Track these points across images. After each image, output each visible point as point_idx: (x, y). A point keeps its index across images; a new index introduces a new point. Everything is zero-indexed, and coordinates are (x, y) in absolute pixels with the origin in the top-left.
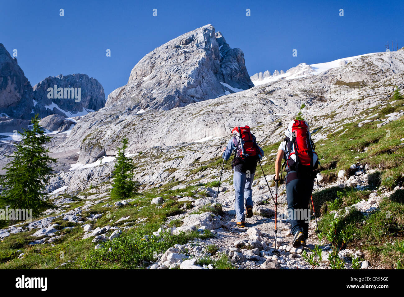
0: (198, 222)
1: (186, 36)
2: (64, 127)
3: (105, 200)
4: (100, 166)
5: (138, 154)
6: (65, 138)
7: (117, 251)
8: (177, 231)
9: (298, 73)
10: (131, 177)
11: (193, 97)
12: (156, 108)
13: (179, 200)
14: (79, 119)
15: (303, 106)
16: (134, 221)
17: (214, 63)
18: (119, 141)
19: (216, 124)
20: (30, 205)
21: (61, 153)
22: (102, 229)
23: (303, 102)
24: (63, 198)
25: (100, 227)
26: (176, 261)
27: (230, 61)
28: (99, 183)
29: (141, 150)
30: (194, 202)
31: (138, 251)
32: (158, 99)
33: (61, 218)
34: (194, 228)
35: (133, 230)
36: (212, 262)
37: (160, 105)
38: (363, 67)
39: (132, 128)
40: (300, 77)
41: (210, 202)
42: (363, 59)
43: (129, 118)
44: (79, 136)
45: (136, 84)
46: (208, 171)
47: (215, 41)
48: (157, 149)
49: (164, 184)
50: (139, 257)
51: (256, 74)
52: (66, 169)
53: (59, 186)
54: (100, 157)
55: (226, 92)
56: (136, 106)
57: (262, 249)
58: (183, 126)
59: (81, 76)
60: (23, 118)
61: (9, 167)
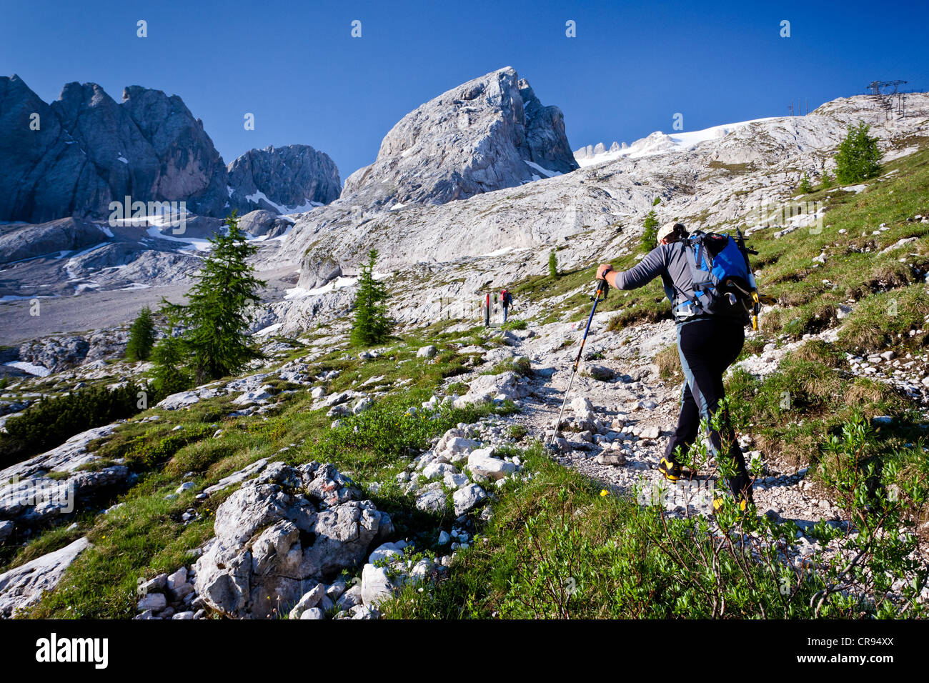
0: (493, 388)
1: (470, 85)
2: (275, 230)
3: (341, 347)
4: (333, 292)
5: (392, 274)
6: (277, 247)
7: (368, 432)
8: (460, 402)
9: (650, 148)
10: (383, 311)
11: (481, 183)
12: (422, 201)
13: (461, 352)
14: (299, 218)
15: (658, 201)
16: (391, 383)
17: (515, 130)
18: (362, 252)
19: (516, 228)
20: (226, 353)
21: (272, 271)
22: (342, 394)
23: (656, 195)
24: (276, 342)
25: (338, 391)
26: (460, 450)
27: (540, 126)
28: (331, 319)
29: (397, 268)
30: (485, 354)
31: (399, 432)
32: (425, 186)
33: (277, 376)
34: (488, 398)
35: (391, 398)
36: (518, 452)
37: (429, 196)
38: (753, 140)
39: (384, 232)
40: (652, 154)
41: (510, 355)
42: (753, 127)
43: (379, 217)
44: (299, 245)
45: (390, 161)
47: (517, 93)
48: (424, 266)
49: (433, 322)
50: (401, 442)
51: (583, 149)
52: (278, 296)
53: (269, 323)
54: (333, 278)
55: (535, 177)
56: (390, 198)
57: (595, 431)
58: (464, 231)
59: (302, 149)
60: (211, 215)
61: (193, 294)
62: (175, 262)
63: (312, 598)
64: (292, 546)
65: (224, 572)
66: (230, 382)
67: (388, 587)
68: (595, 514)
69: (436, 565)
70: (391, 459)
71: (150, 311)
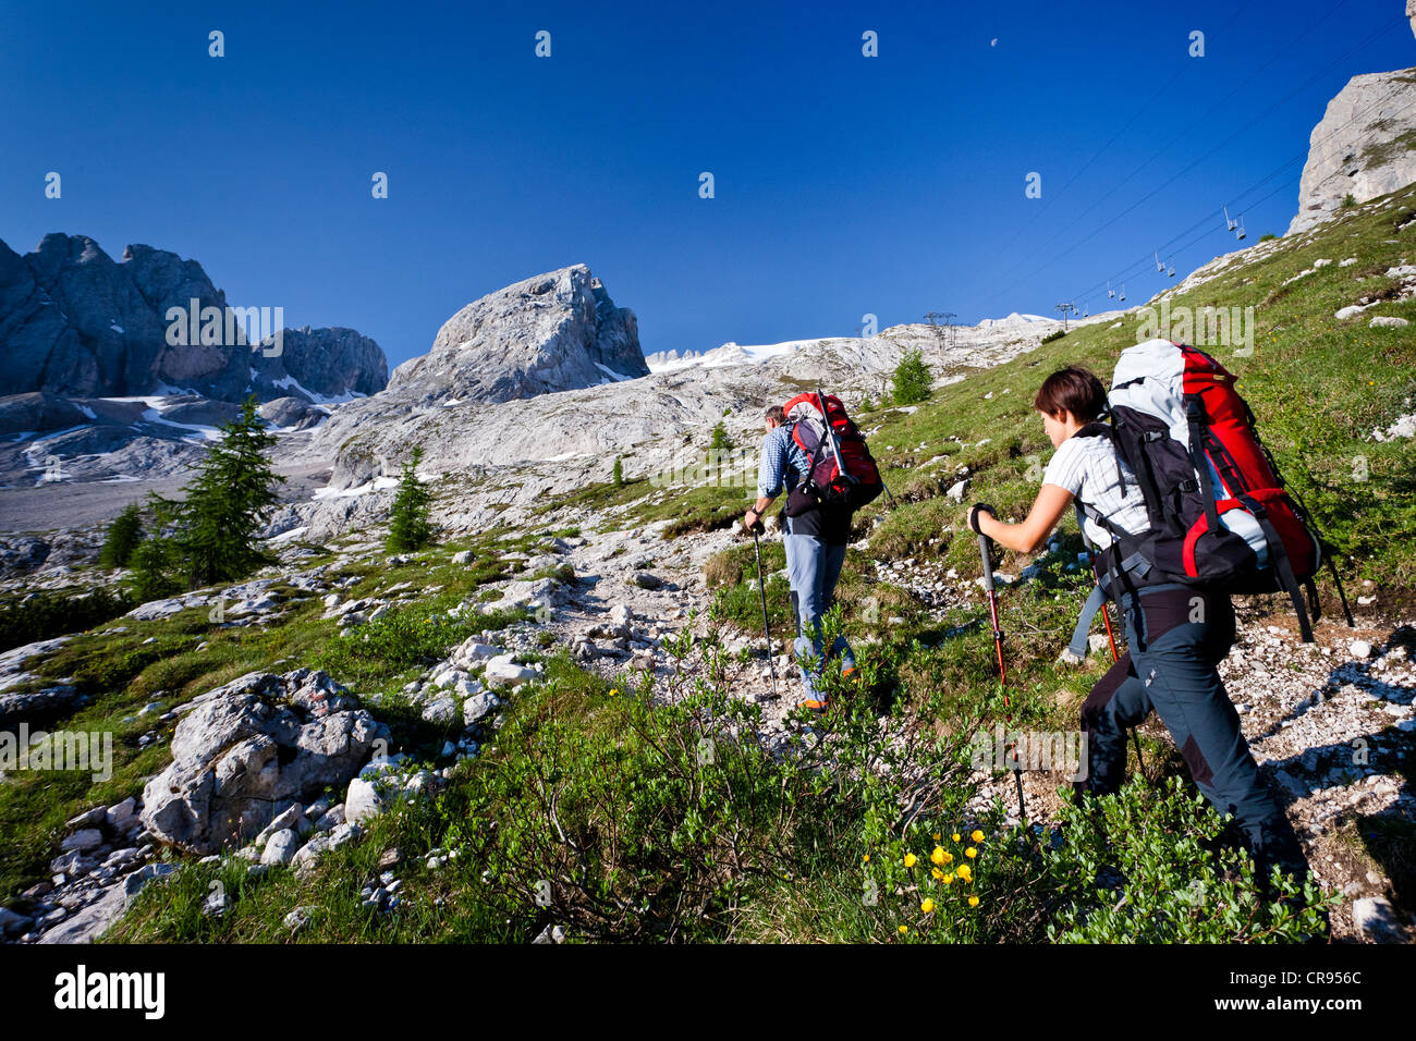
0: (529, 595)
1: (540, 280)
2: (306, 421)
3: (375, 555)
4: (372, 493)
5: (441, 477)
6: (307, 441)
7: (377, 639)
8: (489, 609)
9: (723, 359)
10: (425, 515)
11: (546, 383)
12: (480, 398)
13: (502, 558)
14: (335, 409)
15: (728, 412)
16: (419, 590)
17: (586, 329)
18: (408, 451)
19: (582, 432)
20: (230, 557)
21: (299, 467)
22: (359, 602)
23: (728, 406)
24: (296, 547)
25: (356, 599)
26: (480, 658)
27: (612, 328)
28: (367, 524)
29: (447, 469)
30: (528, 560)
31: (416, 640)
32: (483, 382)
33: (285, 582)
34: (520, 605)
35: (414, 606)
36: (542, 659)
37: (487, 393)
38: (822, 357)
39: (434, 430)
40: (725, 364)
41: (555, 562)
42: (822, 345)
43: (431, 413)
44: (334, 439)
45: (447, 353)
46: (564, 511)
47: (590, 293)
48: (477, 469)
49: (485, 530)
50: (416, 652)
51: (656, 354)
52: (304, 495)
53: (291, 527)
54: (372, 478)
55: (604, 380)
56: (444, 393)
57: (629, 638)
58: (524, 433)
59: (345, 333)
60: (228, 399)
61: (192, 488)
62: (176, 452)
63: (285, 819)
64: (266, 764)
65: (177, 796)
66: (225, 588)
67: (376, 802)
68: (607, 715)
69: (436, 777)
70: (403, 669)
71: (137, 509)
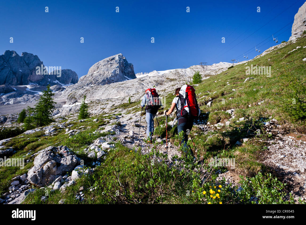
0: (111, 129)
1: (111, 57)
2: (61, 90)
3: (76, 120)
4: (75, 106)
5: (90, 102)
6: (61, 94)
7: (77, 139)
8: (102, 132)
10: (87, 111)
11: (113, 81)
12: (98, 84)
13: (104, 120)
14: (67, 87)
15: (154, 86)
16: (86, 128)
17: (122, 68)
18: (83, 96)
19: (121, 92)
20: (45, 120)
21: (59, 100)
23: (154, 85)
24: (59, 118)
25: (72, 130)
26: (100, 143)
27: (128, 68)
28: (74, 113)
29: (92, 100)
30: (110, 121)
31: (86, 139)
32: (99, 81)
33: (57, 126)
34: (109, 131)
35: (85, 131)
36: (114, 143)
37: (100, 83)
38: (176, 73)
39: (89, 91)
40: (154, 75)
41: (116, 121)
42: (176, 70)
43: (88, 88)
44: (67, 94)
45: (91, 74)
46: (118, 109)
47: (123, 60)
48: (98, 100)
49: (100, 114)
50: (86, 142)
51: (138, 73)
52: (60, 107)
53: (58, 113)
54: (75, 102)
55: (126, 79)
56: (90, 83)
57: (134, 139)
58: (109, 92)
59: (69, 70)
60: (44, 86)
61: (37, 105)
62: (33, 97)
63: (58, 179)
64: (54, 167)
65: (35, 174)
66: (44, 127)
67: (78, 176)
68: (129, 156)
69: (91, 170)
70: (83, 146)
71: (25, 110)
